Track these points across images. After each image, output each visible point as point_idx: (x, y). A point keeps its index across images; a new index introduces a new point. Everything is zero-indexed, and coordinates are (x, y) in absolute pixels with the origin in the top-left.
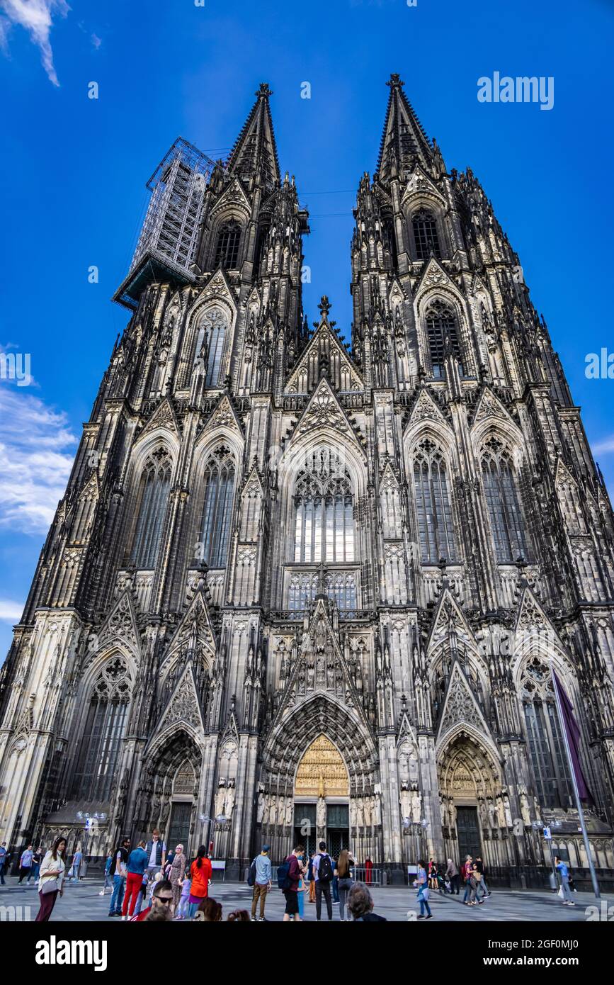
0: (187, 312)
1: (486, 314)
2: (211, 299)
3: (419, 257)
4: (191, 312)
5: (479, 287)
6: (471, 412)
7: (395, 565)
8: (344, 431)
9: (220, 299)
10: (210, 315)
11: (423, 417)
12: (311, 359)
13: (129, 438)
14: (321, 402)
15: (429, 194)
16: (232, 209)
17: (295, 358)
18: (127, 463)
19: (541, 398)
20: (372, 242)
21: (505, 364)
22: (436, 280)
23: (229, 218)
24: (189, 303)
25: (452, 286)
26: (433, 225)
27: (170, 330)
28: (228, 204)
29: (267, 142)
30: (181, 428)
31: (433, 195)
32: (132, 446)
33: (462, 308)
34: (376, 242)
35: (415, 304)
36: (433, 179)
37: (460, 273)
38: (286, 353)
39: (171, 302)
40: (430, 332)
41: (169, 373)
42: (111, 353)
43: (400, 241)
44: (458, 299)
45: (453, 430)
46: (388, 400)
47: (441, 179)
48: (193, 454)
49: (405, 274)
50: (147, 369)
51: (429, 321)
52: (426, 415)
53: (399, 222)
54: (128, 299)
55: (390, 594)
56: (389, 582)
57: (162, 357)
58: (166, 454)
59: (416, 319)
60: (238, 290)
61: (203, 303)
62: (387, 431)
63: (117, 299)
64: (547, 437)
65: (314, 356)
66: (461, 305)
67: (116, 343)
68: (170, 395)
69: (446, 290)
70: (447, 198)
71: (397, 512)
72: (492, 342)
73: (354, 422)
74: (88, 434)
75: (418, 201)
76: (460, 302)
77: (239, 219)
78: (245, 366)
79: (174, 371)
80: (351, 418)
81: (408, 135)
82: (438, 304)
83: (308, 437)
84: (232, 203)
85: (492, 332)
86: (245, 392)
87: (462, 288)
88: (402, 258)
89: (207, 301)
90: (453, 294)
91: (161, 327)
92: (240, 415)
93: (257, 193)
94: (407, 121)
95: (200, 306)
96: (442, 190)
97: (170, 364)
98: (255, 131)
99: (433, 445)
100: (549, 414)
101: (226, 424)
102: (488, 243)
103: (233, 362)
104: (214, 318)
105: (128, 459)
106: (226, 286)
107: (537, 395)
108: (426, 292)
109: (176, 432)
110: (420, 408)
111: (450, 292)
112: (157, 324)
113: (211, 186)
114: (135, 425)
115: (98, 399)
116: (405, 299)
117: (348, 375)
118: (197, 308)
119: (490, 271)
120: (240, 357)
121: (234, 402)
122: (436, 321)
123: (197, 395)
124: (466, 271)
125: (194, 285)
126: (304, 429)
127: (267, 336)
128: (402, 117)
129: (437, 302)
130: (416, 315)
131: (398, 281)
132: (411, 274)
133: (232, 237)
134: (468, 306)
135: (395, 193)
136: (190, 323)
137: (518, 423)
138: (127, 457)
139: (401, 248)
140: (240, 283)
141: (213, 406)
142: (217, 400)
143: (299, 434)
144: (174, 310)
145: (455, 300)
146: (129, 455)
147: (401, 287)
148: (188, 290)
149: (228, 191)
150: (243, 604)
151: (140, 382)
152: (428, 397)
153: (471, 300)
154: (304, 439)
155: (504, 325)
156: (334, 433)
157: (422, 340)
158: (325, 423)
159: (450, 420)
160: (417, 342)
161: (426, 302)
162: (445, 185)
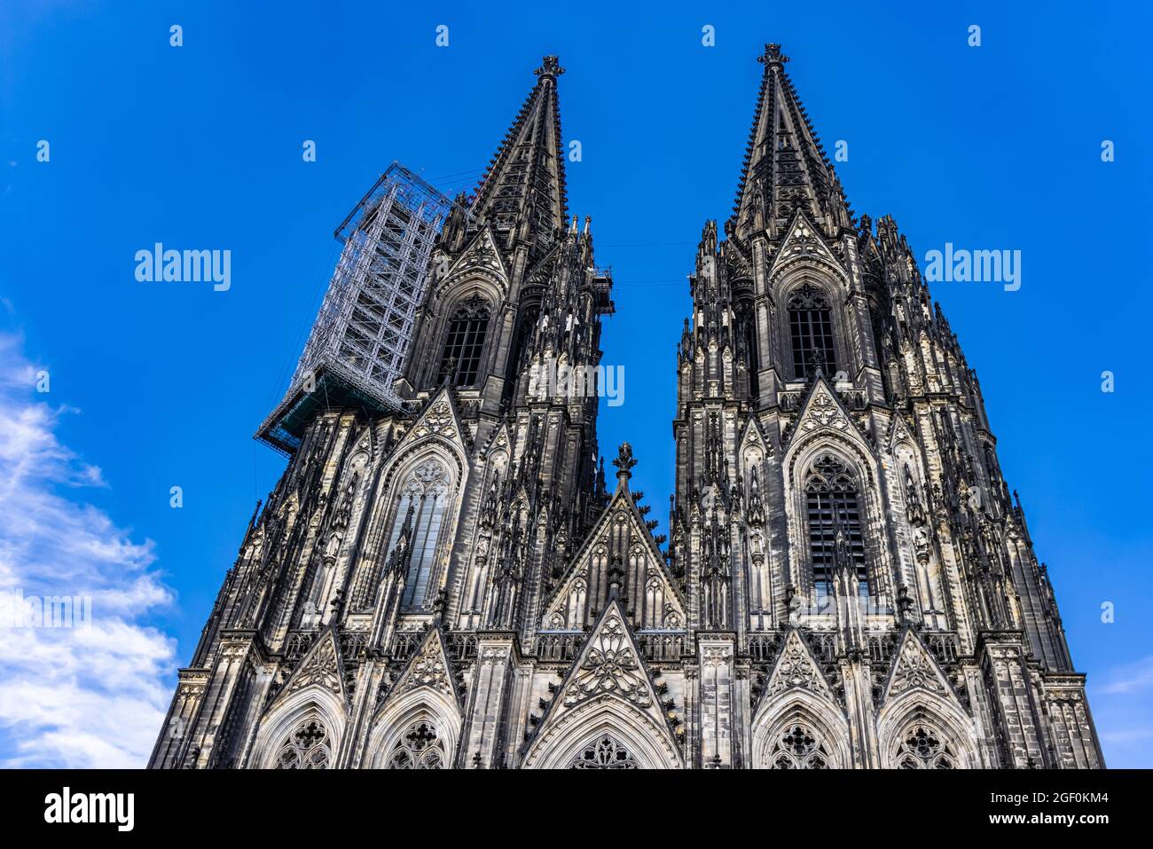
0: (381, 466)
1: (912, 488)
2: (424, 443)
3: (799, 374)
4: (389, 466)
5: (901, 435)
6: (879, 680)
8: (644, 707)
9: (442, 443)
10: (422, 472)
11: (791, 685)
12: (595, 561)
13: (257, 703)
14: (607, 647)
15: (819, 262)
16: (477, 279)
17: (567, 560)
18: (248, 754)
19: (1006, 660)
20: (713, 349)
21: (945, 584)
22: (824, 421)
23: (471, 294)
24: (386, 450)
25: (852, 433)
26: (826, 316)
27: (349, 499)
28: (470, 272)
29: (549, 156)
30: (352, 689)
31: (825, 265)
32: (260, 719)
33: (870, 474)
34: (721, 350)
35: (786, 465)
36: (825, 237)
37: (868, 409)
38: (550, 549)
39: (356, 447)
40: (812, 517)
41: (340, 579)
42: (243, 537)
43: (764, 346)
44: (863, 457)
45: (846, 713)
46: (724, 654)
47: (839, 238)
48: (368, 740)
49: (770, 409)
50: (302, 572)
51: (811, 495)
52: (797, 681)
53: (763, 312)
54: (283, 434)
57: (331, 548)
58: (320, 735)
59: (787, 494)
60: (474, 429)
61: (412, 450)
62: (721, 716)
63: (265, 435)
64: (1015, 740)
65: (600, 556)
66: (869, 468)
67: (254, 518)
68: (338, 624)
69: (842, 439)
70: (849, 271)
72: (923, 541)
73: (663, 690)
74: (186, 690)
75: (800, 274)
76: (866, 463)
77: (487, 296)
78: (476, 570)
79: (348, 579)
80: (659, 682)
81: (789, 151)
82: (828, 465)
83: (579, 715)
84: (477, 270)
85: (923, 523)
86: (470, 622)
87: (871, 437)
88: (767, 378)
89: (418, 447)
90: (855, 447)
91: (334, 493)
92: (459, 668)
93: (521, 255)
94: (790, 127)
95: (405, 454)
96: (840, 257)
97: (343, 561)
98: (529, 138)
99: (809, 741)
100: (1019, 692)
101: (431, 684)
102: (918, 354)
103: (454, 563)
104: (429, 478)
105: (252, 745)
106: (453, 419)
107: (998, 654)
108: (806, 443)
109: (341, 695)
110: (786, 668)
111: (849, 443)
112: (326, 489)
113: (444, 239)
114: (269, 679)
115: (210, 622)
116: (768, 455)
117: (659, 595)
118: (401, 459)
119: (922, 410)
120: (467, 554)
121: (448, 639)
122: (824, 496)
123: (384, 626)
124: (878, 406)
125: (397, 416)
126: (572, 699)
127: (517, 520)
128: (782, 118)
129: (827, 460)
130: (787, 485)
131: (758, 421)
132: (781, 408)
133: (473, 328)
134: (881, 470)
135: (759, 259)
136: (386, 486)
137: (967, 705)
138: (249, 740)
139: (765, 360)
140: (478, 415)
141: (412, 648)
142: (420, 637)
143: (562, 709)
144: (360, 461)
145: (858, 459)
146: (254, 738)
147: (762, 432)
148: (386, 426)
149: (472, 248)
151: (286, 597)
152: (801, 646)
153: (887, 460)
154: (571, 720)
155: (944, 512)
156: (626, 711)
157: (796, 533)
158: (612, 690)
159: (840, 693)
160: (786, 538)
161: (806, 461)
162: (846, 248)
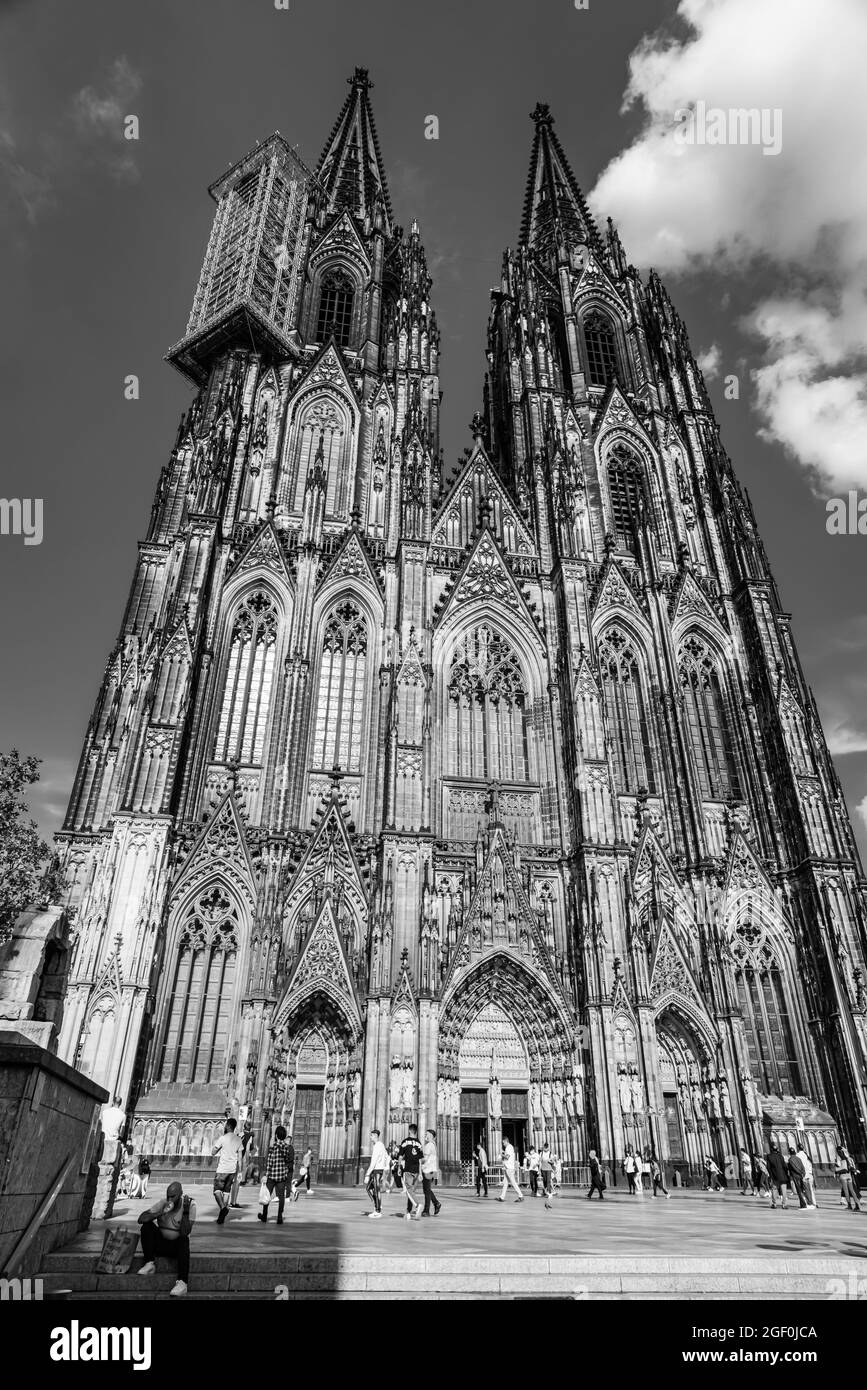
0: (288, 401)
1: (681, 476)
2: (320, 388)
3: (601, 381)
4: (294, 401)
5: (673, 438)
6: (672, 604)
7: (598, 793)
8: (516, 607)
9: (334, 389)
10: (319, 411)
11: (613, 602)
12: (463, 498)
13: (218, 574)
14: (484, 563)
15: (607, 296)
16: (341, 257)
18: (218, 612)
19: (760, 600)
21: (708, 546)
22: (620, 419)
23: (336, 269)
24: (290, 388)
25: (640, 431)
26: (611, 340)
27: (263, 422)
28: (336, 249)
29: (372, 161)
30: (294, 572)
31: (611, 299)
32: (223, 586)
33: (653, 462)
34: (546, 351)
35: (596, 447)
36: (611, 277)
37: (651, 415)
39: (263, 382)
40: (613, 488)
41: (268, 486)
42: (174, 441)
43: (574, 355)
44: (648, 449)
45: (651, 625)
46: (579, 575)
47: (622, 279)
48: (312, 610)
49: (582, 404)
50: (237, 476)
51: (611, 473)
52: (617, 600)
53: (571, 327)
55: (593, 830)
56: (592, 814)
57: (255, 460)
58: (267, 604)
59: (598, 468)
60: (360, 382)
61: (310, 391)
62: (581, 617)
63: (174, 359)
64: (767, 650)
65: (467, 495)
66: (652, 458)
67: (180, 426)
68: (274, 521)
69: (633, 434)
70: (631, 308)
71: (597, 725)
72: (691, 514)
73: (527, 596)
74: (146, 558)
75: (592, 304)
76: (650, 454)
77: (349, 273)
78: (374, 495)
79: (275, 486)
80: (524, 590)
81: (564, 199)
82: (621, 452)
83: (468, 608)
84: (342, 249)
85: (691, 501)
86: (376, 532)
87: (653, 435)
88: (578, 379)
89: (315, 389)
90: (642, 441)
91: (253, 416)
92: (376, 565)
93: (379, 242)
94: (564, 180)
95: (305, 394)
96: (623, 295)
97: (266, 474)
98: (354, 140)
99: (622, 640)
100: (770, 620)
101: (356, 574)
102: (684, 380)
103: (358, 487)
104: (324, 416)
105: (218, 606)
106: (341, 371)
107: (755, 595)
108: (608, 433)
109: (285, 575)
110: (609, 590)
111: (637, 437)
113: (311, 215)
114: (225, 557)
115: (155, 507)
116: (583, 438)
117: (512, 530)
118: (302, 397)
119: (689, 420)
120: (368, 480)
121: (364, 541)
122: (620, 474)
123: (315, 526)
124: (660, 414)
125: (295, 361)
126: (462, 596)
127: (414, 459)
128: (556, 170)
129: (620, 448)
130: (598, 462)
131: (574, 411)
132: (589, 403)
133: (341, 298)
134: (661, 458)
135: (565, 285)
136: (293, 417)
137: (726, 626)
138: (216, 603)
139: (576, 365)
140: (363, 373)
141: (337, 547)
142: (342, 539)
143: (456, 602)
144: (268, 394)
145: (643, 451)
146: (220, 600)
147: (578, 420)
148: (288, 368)
149: (335, 228)
150: (408, 829)
151: (227, 494)
152: (618, 577)
153: (665, 453)
154: (463, 611)
155: (708, 495)
156: (502, 608)
157: (605, 497)
158: (490, 593)
159: (647, 610)
160: (600, 500)
161: (607, 448)
162: (627, 288)
